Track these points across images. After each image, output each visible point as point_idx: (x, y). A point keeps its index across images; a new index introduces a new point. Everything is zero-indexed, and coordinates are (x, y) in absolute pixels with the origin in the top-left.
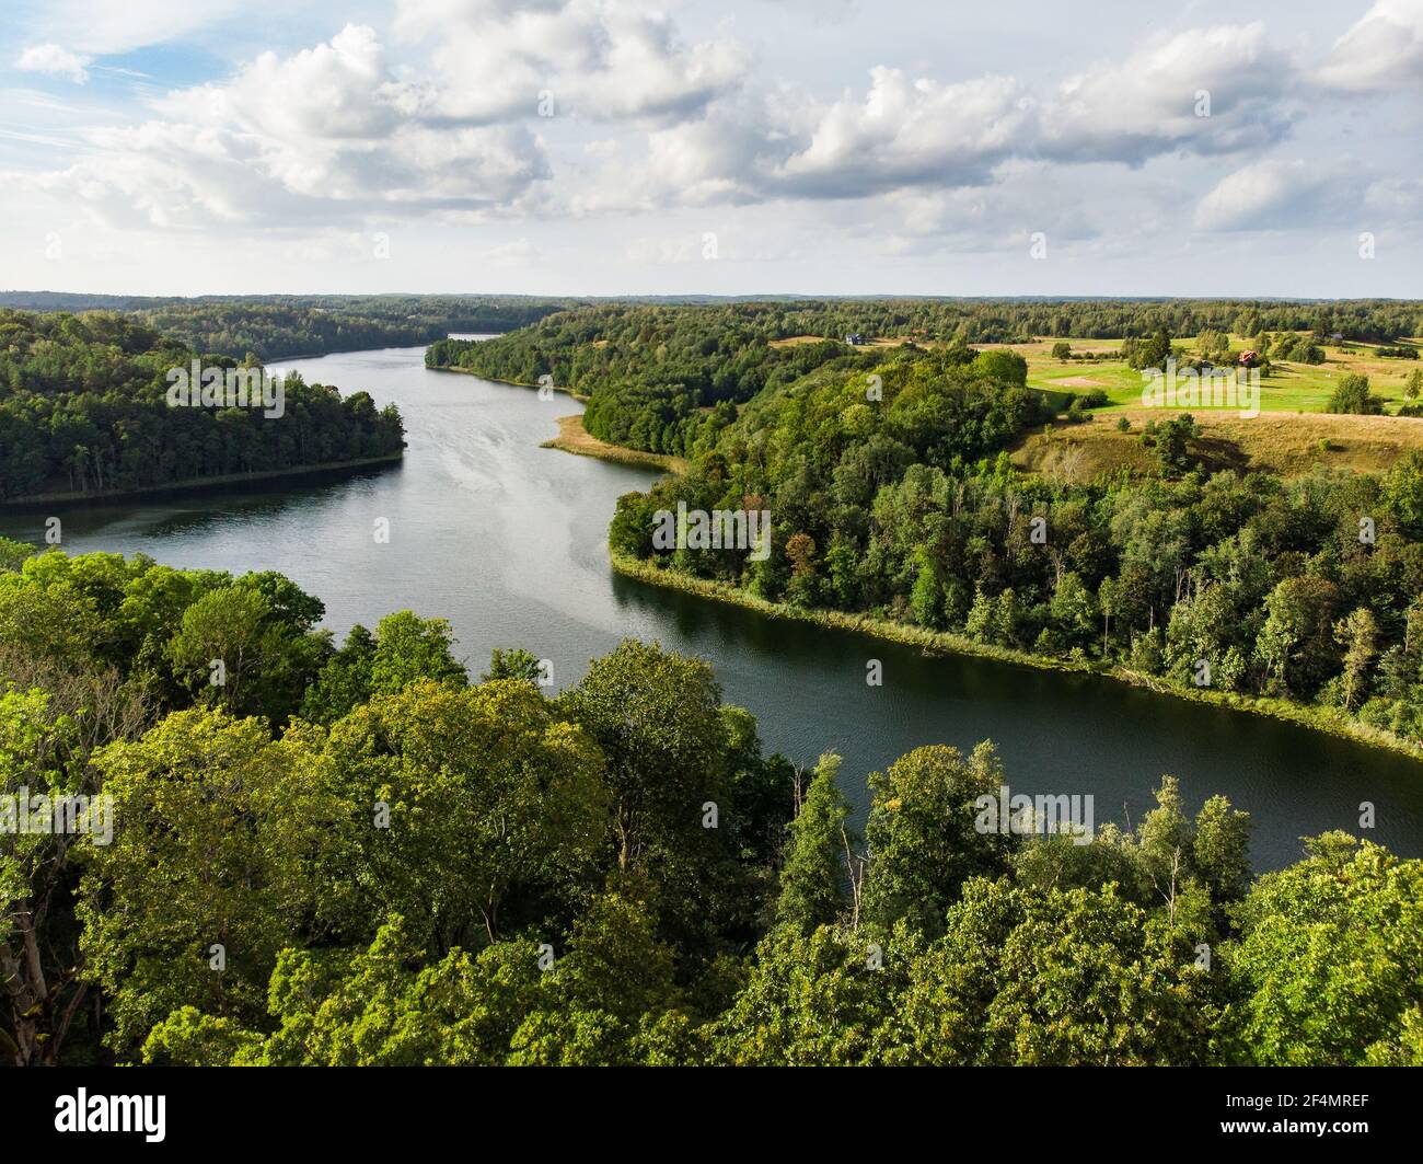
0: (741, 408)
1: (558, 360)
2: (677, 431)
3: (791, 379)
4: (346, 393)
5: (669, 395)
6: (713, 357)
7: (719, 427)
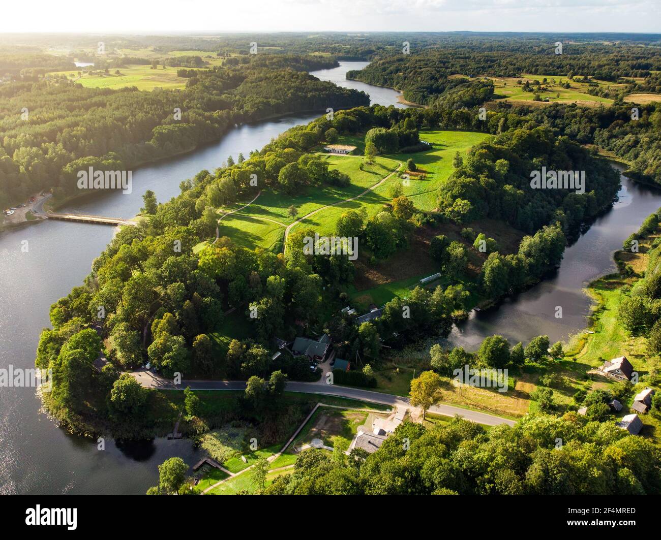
0: (439, 96)
1: (390, 79)
2: (426, 100)
3: (451, 88)
4: (360, 91)
5: (423, 92)
6: (433, 81)
7: (435, 100)
